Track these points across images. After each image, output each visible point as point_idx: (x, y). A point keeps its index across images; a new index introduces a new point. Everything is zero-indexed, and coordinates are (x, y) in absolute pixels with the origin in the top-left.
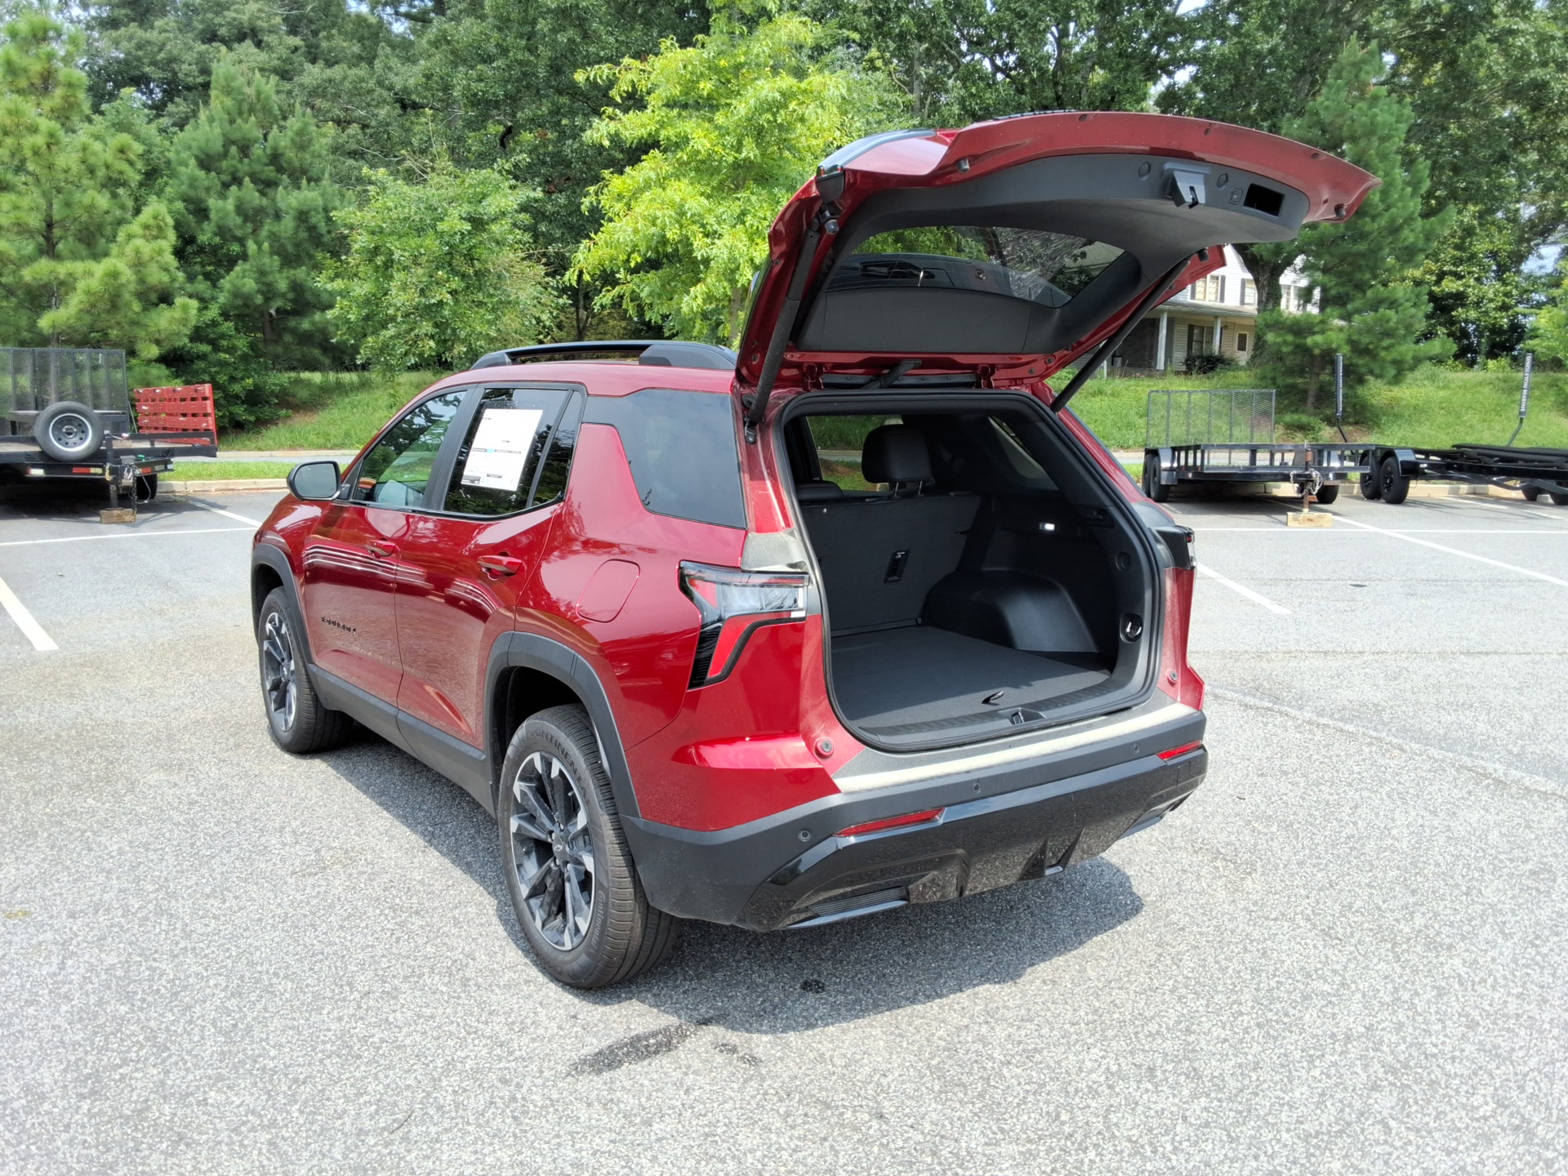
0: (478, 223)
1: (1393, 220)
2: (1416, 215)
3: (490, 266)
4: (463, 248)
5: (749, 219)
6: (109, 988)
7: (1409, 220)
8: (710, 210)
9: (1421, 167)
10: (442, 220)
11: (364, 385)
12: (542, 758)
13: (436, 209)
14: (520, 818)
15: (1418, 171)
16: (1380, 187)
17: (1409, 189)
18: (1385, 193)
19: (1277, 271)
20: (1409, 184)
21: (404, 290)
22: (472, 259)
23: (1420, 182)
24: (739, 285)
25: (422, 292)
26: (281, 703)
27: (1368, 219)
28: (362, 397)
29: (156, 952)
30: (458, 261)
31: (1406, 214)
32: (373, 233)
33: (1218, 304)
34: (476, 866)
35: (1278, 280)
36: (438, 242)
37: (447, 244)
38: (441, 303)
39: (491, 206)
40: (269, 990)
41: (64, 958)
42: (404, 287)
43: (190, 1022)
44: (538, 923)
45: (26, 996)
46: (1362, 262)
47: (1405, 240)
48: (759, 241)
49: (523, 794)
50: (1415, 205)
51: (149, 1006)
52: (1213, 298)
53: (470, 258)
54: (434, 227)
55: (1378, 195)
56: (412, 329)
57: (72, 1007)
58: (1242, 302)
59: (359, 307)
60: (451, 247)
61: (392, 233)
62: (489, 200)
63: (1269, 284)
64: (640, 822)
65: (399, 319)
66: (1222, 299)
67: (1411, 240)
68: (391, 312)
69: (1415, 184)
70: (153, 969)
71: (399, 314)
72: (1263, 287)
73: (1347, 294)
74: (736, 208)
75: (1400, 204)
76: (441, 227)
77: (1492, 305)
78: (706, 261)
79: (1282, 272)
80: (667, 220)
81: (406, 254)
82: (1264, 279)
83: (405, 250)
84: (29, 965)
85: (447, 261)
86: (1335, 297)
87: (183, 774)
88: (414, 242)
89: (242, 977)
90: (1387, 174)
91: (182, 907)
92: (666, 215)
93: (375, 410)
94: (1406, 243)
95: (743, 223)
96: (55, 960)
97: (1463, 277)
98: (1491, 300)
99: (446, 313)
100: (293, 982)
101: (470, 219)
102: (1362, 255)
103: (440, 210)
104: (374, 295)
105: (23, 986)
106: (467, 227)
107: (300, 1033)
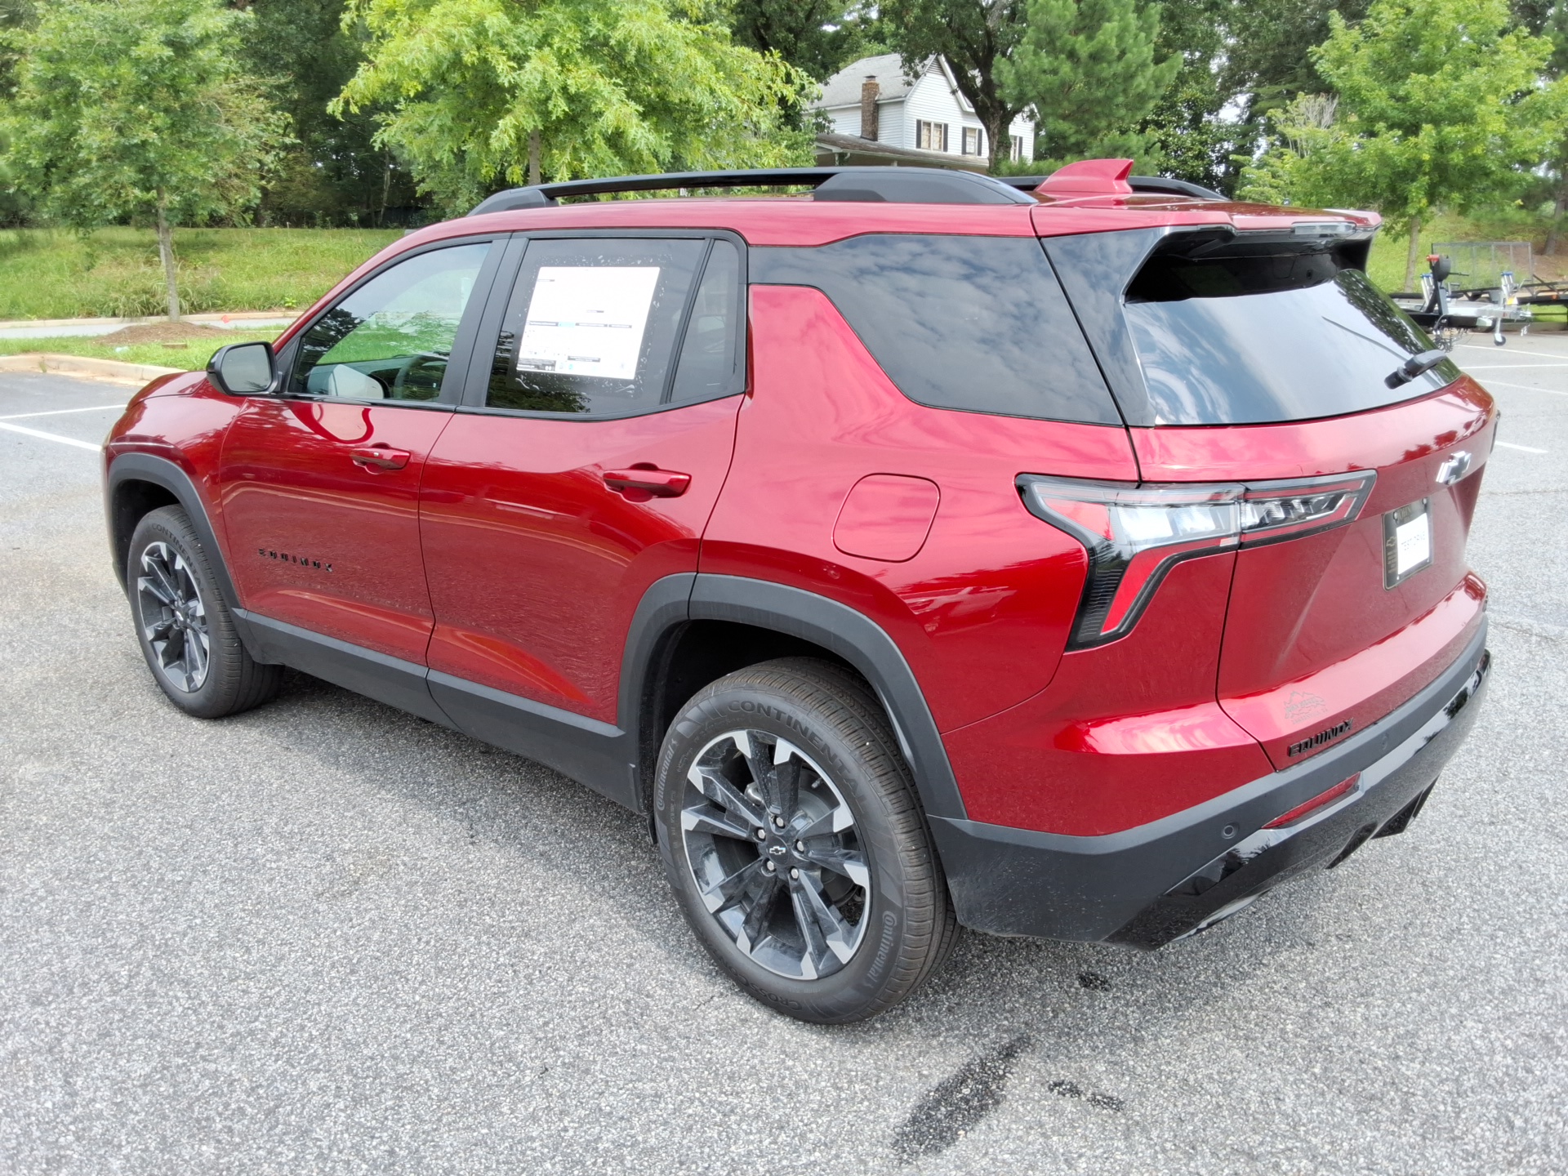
0: (180, 47)
1: (1129, 66)
2: (1149, 61)
3: (199, 98)
4: (165, 77)
5: (557, 41)
6: (165, 1117)
7: (1143, 65)
8: (510, 30)
9: (1153, 12)
10: (136, 44)
11: (25, 245)
12: (753, 739)
13: (126, 32)
14: (698, 812)
15: (1150, 16)
16: (1116, 32)
17: (1143, 35)
18: (1120, 38)
19: (1007, 118)
20: (1141, 29)
21: (97, 128)
22: (177, 92)
23: (1151, 27)
24: (554, 118)
25: (120, 130)
26: (176, 653)
27: (1105, 65)
28: (24, 258)
29: (198, 1045)
30: (162, 94)
31: (1140, 61)
32: (50, 60)
33: (942, 153)
34: (557, 857)
35: (1007, 129)
36: (134, 70)
37: (145, 72)
38: (144, 143)
39: (195, 26)
40: (402, 1085)
41: (66, 1075)
42: (97, 124)
43: (321, 1156)
44: (744, 943)
45: (41, 1151)
46: (1098, 109)
47: (1138, 86)
48: (571, 67)
49: (706, 782)
50: (1148, 52)
51: (244, 1140)
52: (937, 147)
53: (175, 89)
54: (126, 53)
55: (1114, 40)
56: (111, 176)
57: (127, 1158)
58: (964, 152)
59: (40, 149)
60: (149, 75)
61: (74, 60)
62: (191, 20)
63: (1000, 132)
64: (966, 825)
65: (94, 164)
66: (946, 149)
67: (1143, 87)
68: (83, 154)
69: (1147, 29)
70: (214, 1075)
71: (94, 158)
72: (994, 135)
73: (1084, 142)
74: (538, 27)
75: (1135, 50)
76: (135, 52)
77: (1190, 154)
78: (514, 87)
79: (1012, 120)
80: (465, 39)
81: (97, 85)
82: (995, 126)
83: (94, 81)
84: (17, 1096)
85: (143, 94)
86: (1073, 144)
87: (67, 760)
88: (104, 70)
89: (350, 1070)
90: (1122, 19)
91: (194, 967)
92: (464, 35)
93: (43, 274)
94: (1139, 90)
95: (550, 45)
96: (56, 1082)
97: (1164, 126)
98: (1190, 149)
99: (152, 155)
100: (426, 1064)
101: (169, 43)
102: (1099, 102)
103: (130, 33)
104: (58, 135)
105: (26, 1133)
106: (168, 52)
107: (493, 1150)
